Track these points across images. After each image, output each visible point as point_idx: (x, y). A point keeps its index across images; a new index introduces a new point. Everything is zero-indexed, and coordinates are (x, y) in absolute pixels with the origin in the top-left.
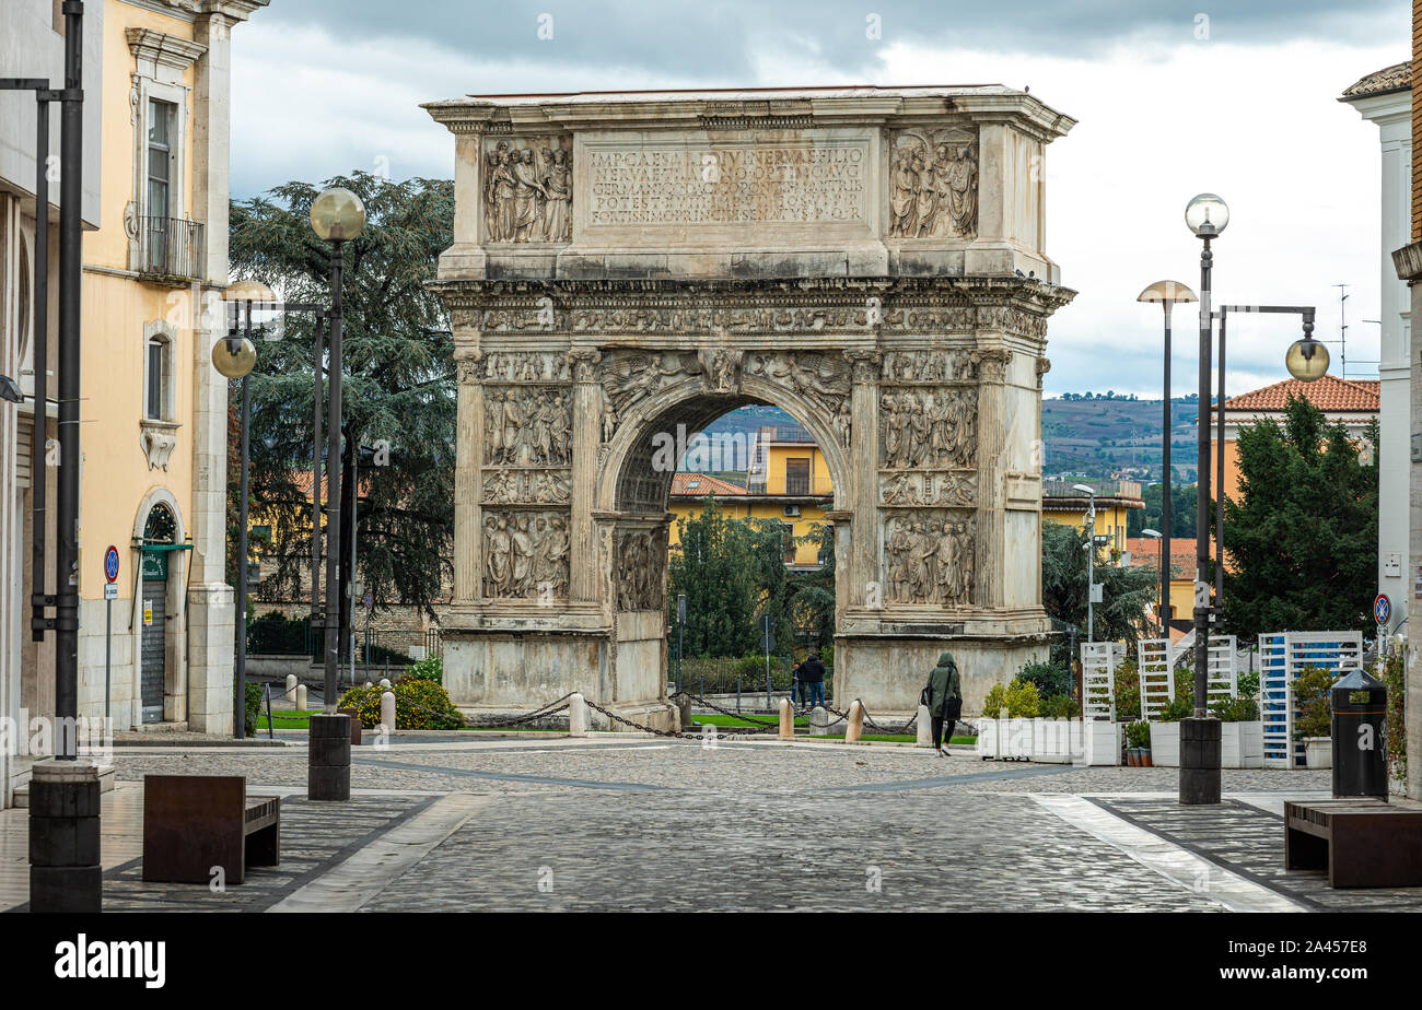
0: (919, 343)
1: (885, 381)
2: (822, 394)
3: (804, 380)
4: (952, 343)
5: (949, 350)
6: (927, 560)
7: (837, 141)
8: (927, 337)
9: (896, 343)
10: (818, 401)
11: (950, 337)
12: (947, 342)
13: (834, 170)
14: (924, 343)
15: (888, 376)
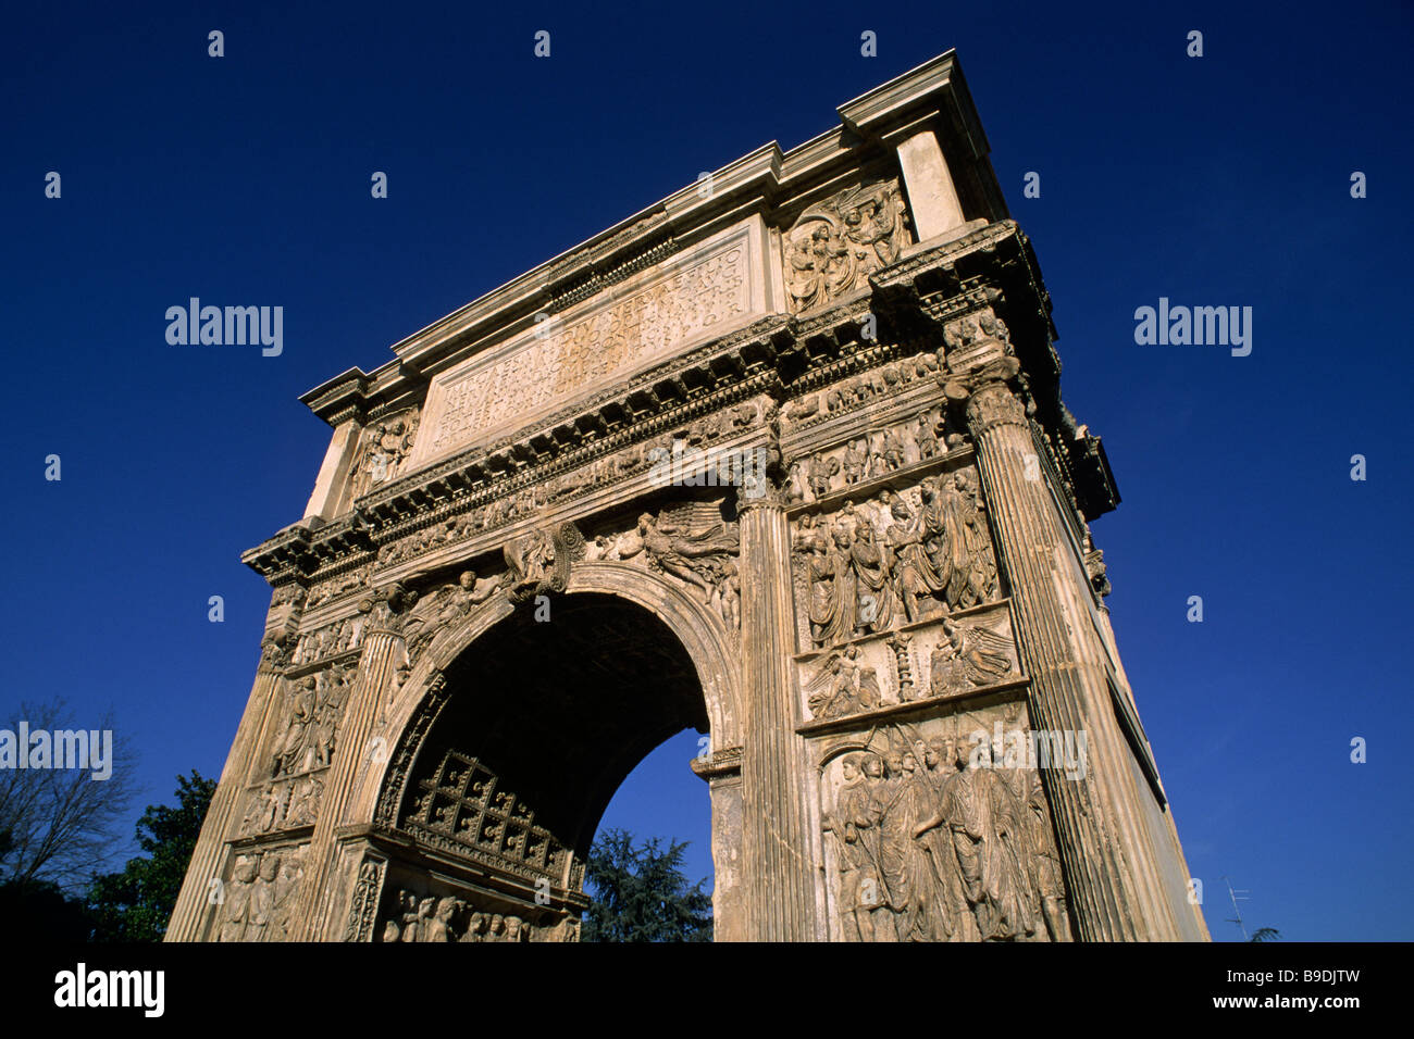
0: (850, 426)
1: (796, 504)
2: (692, 557)
3: (663, 544)
4: (909, 405)
5: (905, 419)
6: (926, 839)
7: (707, 252)
8: (861, 413)
9: (808, 441)
10: (687, 573)
11: (905, 397)
12: (900, 408)
13: (706, 282)
14: (857, 423)
15: (801, 496)
